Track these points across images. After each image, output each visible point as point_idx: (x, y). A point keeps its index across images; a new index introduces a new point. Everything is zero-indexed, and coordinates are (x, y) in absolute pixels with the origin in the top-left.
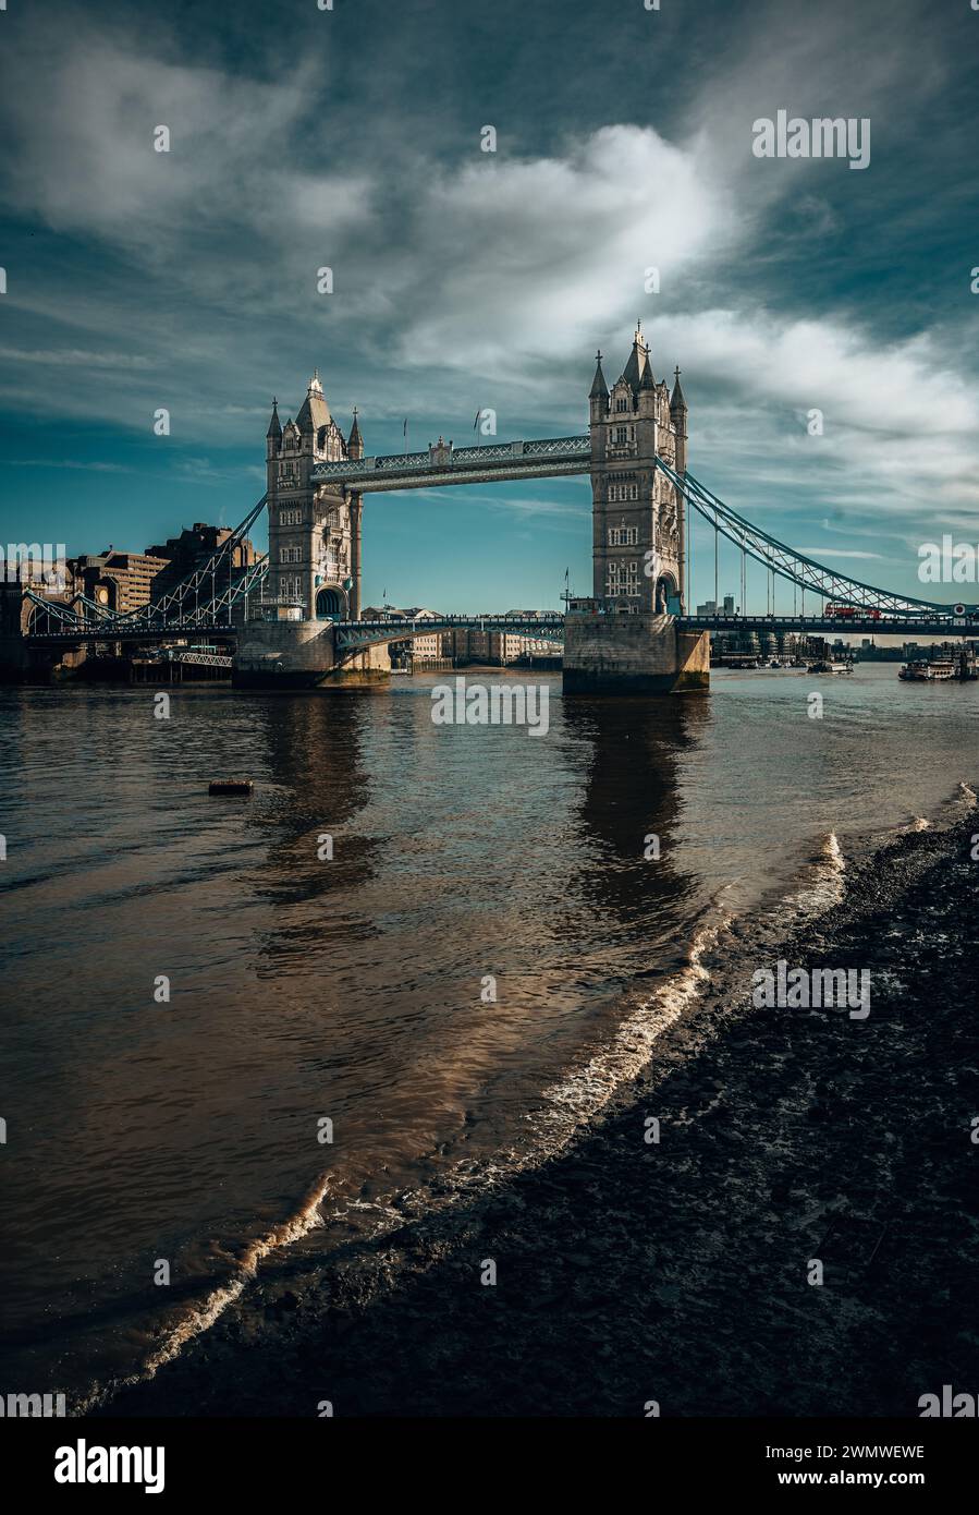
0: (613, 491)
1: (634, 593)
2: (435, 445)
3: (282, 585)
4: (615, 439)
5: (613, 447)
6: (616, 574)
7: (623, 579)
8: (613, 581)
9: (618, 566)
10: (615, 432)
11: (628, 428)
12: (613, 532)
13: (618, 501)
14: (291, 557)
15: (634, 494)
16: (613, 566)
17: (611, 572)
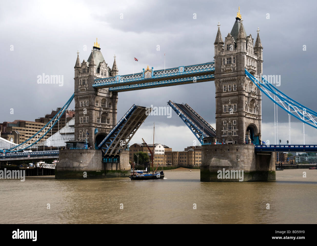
0: (225, 87)
1: (235, 134)
2: (146, 70)
3: (80, 133)
4: (226, 62)
5: (225, 66)
6: (227, 126)
7: (230, 128)
8: (225, 129)
9: (228, 122)
10: (226, 59)
11: (232, 57)
12: (225, 107)
13: (227, 92)
14: (84, 121)
15: (235, 88)
16: (225, 122)
17: (224, 125)
